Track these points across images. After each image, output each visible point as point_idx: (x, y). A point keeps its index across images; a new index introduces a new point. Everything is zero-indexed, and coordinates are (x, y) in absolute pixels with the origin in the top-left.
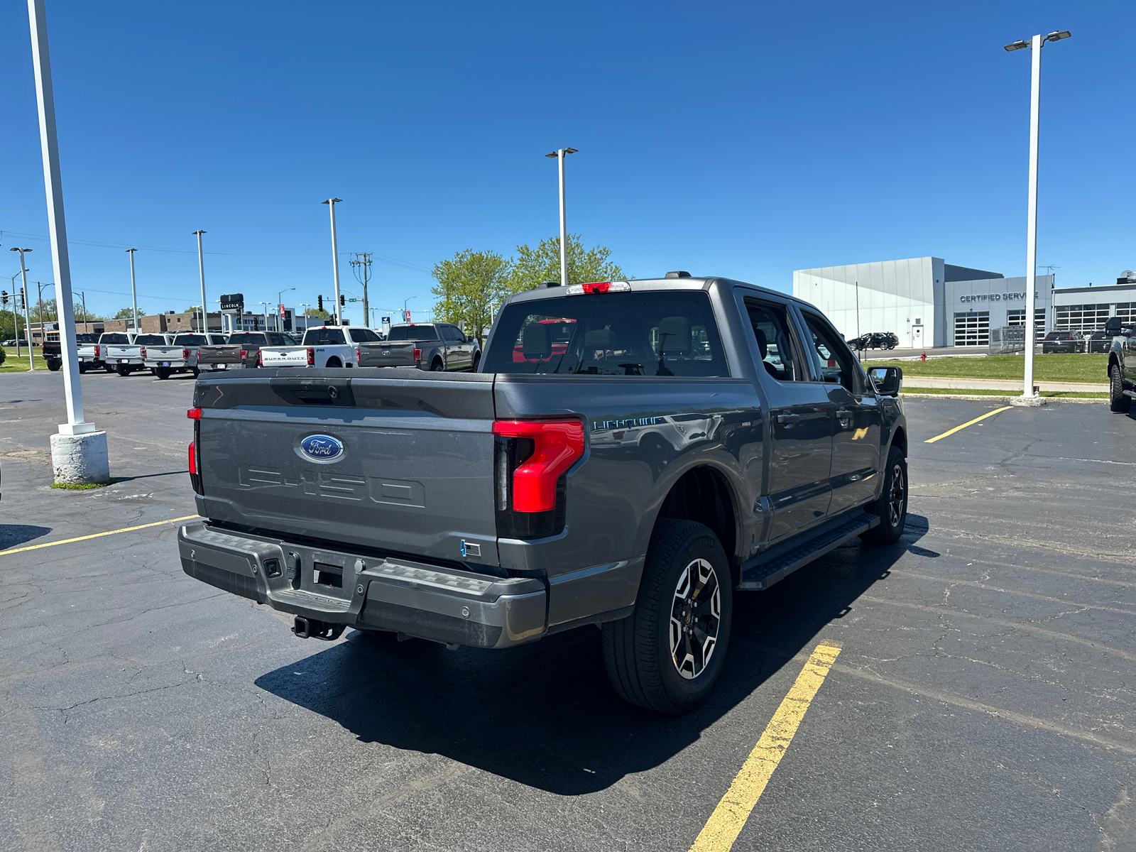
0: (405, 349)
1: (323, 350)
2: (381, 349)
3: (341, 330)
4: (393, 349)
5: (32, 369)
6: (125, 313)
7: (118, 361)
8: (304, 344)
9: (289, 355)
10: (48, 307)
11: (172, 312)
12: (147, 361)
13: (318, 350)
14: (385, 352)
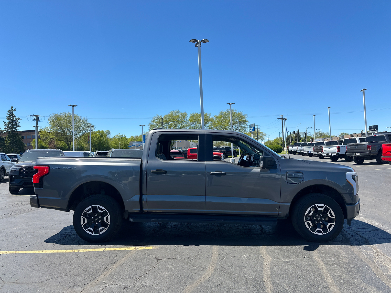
0: (364, 145)
1: (344, 147)
2: (354, 146)
3: (356, 139)
4: (359, 146)
5: (286, 154)
6: (342, 134)
7: (300, 151)
8: (343, 145)
9: (331, 149)
10: (318, 134)
11: (355, 133)
12: (305, 151)
13: (341, 147)
14: (356, 147)
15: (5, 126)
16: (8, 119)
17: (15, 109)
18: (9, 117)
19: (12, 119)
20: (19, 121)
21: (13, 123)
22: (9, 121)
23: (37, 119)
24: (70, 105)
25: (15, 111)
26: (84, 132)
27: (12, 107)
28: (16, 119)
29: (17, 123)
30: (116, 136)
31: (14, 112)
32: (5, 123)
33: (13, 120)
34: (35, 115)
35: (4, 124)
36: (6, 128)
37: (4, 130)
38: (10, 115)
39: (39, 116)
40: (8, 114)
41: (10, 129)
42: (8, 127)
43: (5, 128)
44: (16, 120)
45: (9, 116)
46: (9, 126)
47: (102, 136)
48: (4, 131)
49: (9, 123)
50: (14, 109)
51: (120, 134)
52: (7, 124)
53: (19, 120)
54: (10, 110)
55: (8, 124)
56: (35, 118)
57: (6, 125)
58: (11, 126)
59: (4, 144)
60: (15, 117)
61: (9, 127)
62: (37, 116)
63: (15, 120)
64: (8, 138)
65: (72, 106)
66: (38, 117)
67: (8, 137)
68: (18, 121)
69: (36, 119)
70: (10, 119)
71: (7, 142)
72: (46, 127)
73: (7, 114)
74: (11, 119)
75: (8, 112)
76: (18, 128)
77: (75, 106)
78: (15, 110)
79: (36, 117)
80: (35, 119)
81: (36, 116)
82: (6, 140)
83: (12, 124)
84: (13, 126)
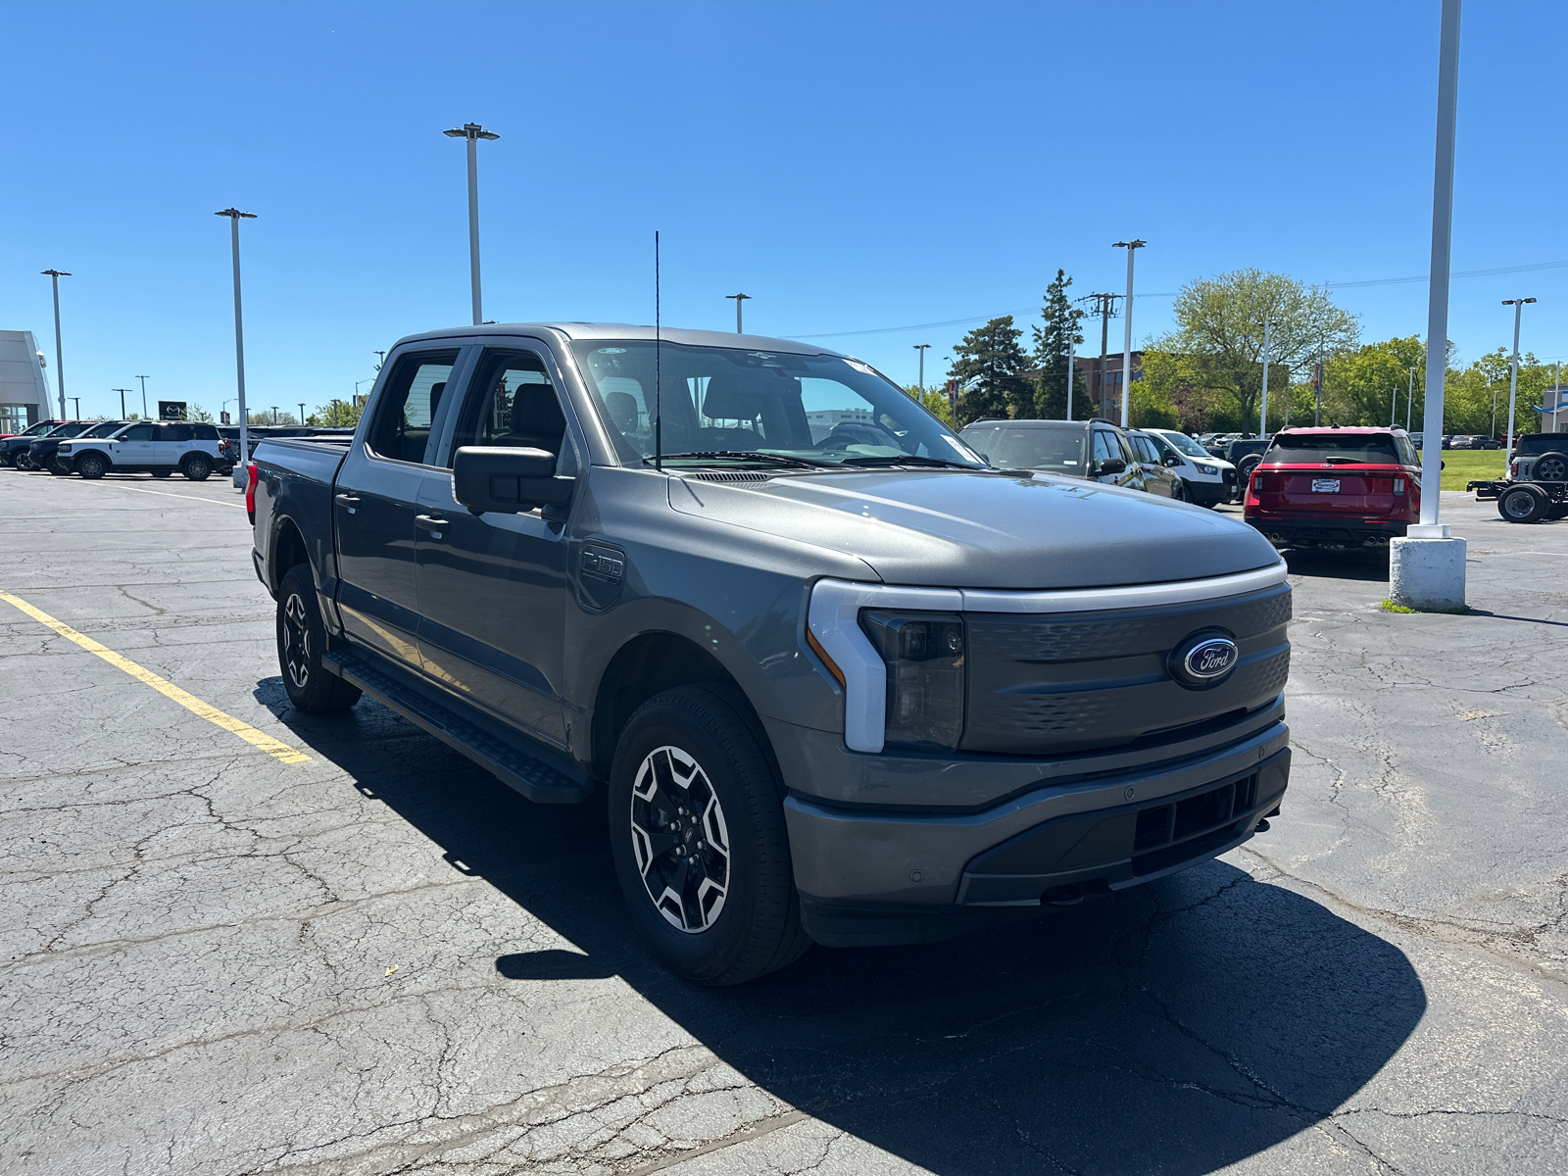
15: (1036, 341)
16: (1047, 317)
17: (1070, 279)
18: (1051, 307)
19: (1060, 315)
20: (1080, 322)
21: (1060, 329)
22: (1048, 324)
23: (1105, 312)
24: (1121, 245)
25: (1070, 284)
26: (1313, 348)
27: (1061, 273)
28: (1070, 314)
29: (1072, 330)
30: (1484, 359)
31: (1066, 291)
32: (1038, 330)
33: (1063, 320)
34: (1098, 296)
35: (1035, 335)
36: (1041, 348)
37: (1034, 355)
38: (1052, 301)
39: (1116, 297)
40: (1047, 300)
41: (1051, 351)
42: (1046, 345)
43: (1038, 350)
44: (1072, 317)
45: (1049, 304)
46: (1050, 341)
47: (1408, 363)
48: (1034, 358)
49: (1049, 331)
50: (1065, 279)
51: (1503, 350)
52: (1043, 334)
53: (1078, 316)
54: (1054, 285)
55: (1047, 334)
56: (1098, 307)
57: (1040, 338)
58: (1053, 342)
59: (1032, 403)
60: (1069, 307)
61: (1049, 345)
62: (1106, 297)
63: (1066, 319)
64: (1045, 382)
65: (1128, 245)
66: (1110, 301)
67: (1043, 381)
68: (1077, 320)
69: (1102, 309)
70: (1053, 316)
71: (1039, 398)
72: (1165, 337)
73: (1045, 297)
74: (1057, 314)
75: (1048, 291)
76: (1076, 347)
77: (1141, 245)
78: (1069, 282)
79: (1102, 304)
80: (1098, 311)
81: (1102, 296)
82: (1038, 389)
83: (1059, 334)
84: (1061, 340)
